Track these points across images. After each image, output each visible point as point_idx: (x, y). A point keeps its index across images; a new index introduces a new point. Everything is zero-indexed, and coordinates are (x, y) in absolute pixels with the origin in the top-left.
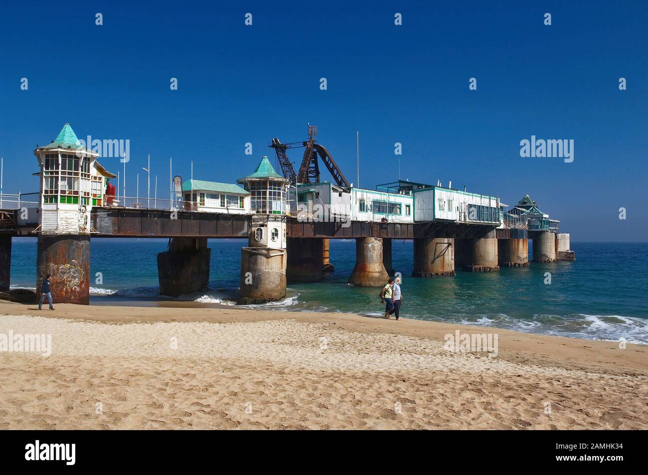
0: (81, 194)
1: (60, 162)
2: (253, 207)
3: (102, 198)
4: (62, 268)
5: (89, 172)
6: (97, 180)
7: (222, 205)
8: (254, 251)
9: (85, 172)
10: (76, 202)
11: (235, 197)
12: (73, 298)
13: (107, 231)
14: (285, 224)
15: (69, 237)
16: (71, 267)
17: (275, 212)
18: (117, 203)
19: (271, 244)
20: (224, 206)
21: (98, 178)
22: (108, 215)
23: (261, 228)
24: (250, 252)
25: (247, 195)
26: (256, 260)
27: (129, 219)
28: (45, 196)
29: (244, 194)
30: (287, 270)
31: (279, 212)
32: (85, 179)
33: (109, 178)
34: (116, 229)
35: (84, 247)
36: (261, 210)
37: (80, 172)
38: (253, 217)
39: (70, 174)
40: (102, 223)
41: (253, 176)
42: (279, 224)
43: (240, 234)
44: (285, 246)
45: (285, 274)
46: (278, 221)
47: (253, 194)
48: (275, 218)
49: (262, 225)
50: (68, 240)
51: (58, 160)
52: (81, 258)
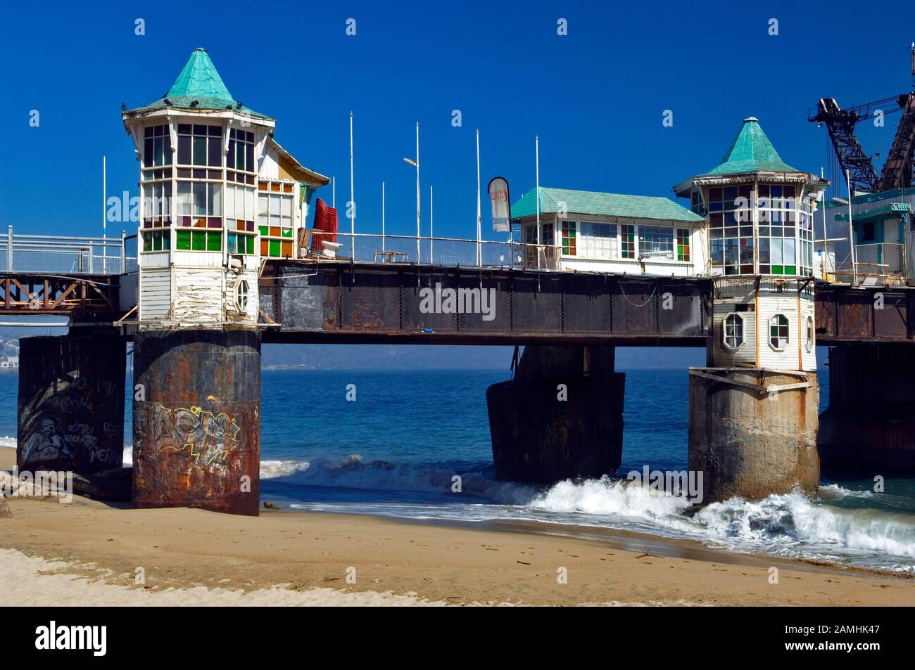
0: (228, 226)
1: (175, 144)
2: (716, 258)
3: (295, 237)
4: (183, 417)
5: (251, 168)
6: (282, 192)
7: (627, 251)
8: (721, 379)
9: (241, 167)
10: (215, 245)
11: (664, 231)
12: (209, 494)
13: (310, 322)
14: (813, 304)
15: (200, 336)
16: (205, 415)
17: (778, 269)
18: (336, 249)
19: (767, 359)
20: (632, 256)
21: (282, 187)
22: (312, 281)
23: (740, 314)
24: (712, 380)
25: (697, 225)
26: (726, 403)
27: (366, 292)
28: (145, 234)
29: (690, 222)
30: (820, 434)
31: (791, 269)
32: (239, 187)
33: (315, 185)
34: (333, 316)
35: (240, 364)
36: (737, 265)
37: (224, 168)
38: (717, 285)
39: (200, 173)
40: (296, 301)
41: (714, 172)
42: (792, 301)
43: (679, 332)
44: (810, 363)
45: (812, 442)
46: (788, 294)
47: (715, 221)
48: (780, 287)
49: (742, 307)
50: (195, 344)
51: (168, 141)
52: (231, 391)
